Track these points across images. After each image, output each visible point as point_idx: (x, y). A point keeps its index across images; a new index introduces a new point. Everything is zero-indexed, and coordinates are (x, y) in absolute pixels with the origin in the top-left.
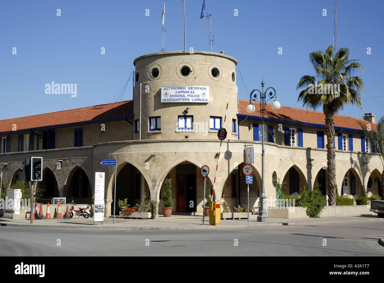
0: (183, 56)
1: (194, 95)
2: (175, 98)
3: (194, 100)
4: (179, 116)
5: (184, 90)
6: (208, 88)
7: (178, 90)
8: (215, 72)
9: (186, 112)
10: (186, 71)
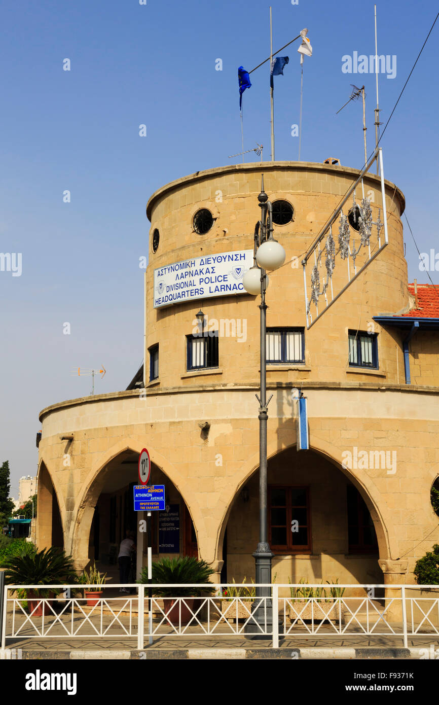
0: (198, 186)
1: (213, 276)
2: (175, 292)
3: (213, 289)
5: (193, 269)
6: (249, 254)
7: (179, 272)
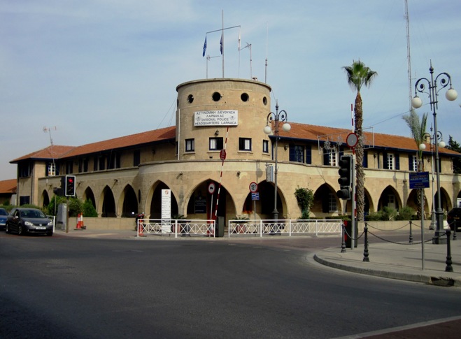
0: (214, 83)
1: (223, 118)
2: (206, 122)
3: (223, 123)
4: (210, 139)
5: (215, 114)
6: (236, 112)
7: (208, 115)
8: (245, 97)
9: (216, 134)
10: (217, 97)
